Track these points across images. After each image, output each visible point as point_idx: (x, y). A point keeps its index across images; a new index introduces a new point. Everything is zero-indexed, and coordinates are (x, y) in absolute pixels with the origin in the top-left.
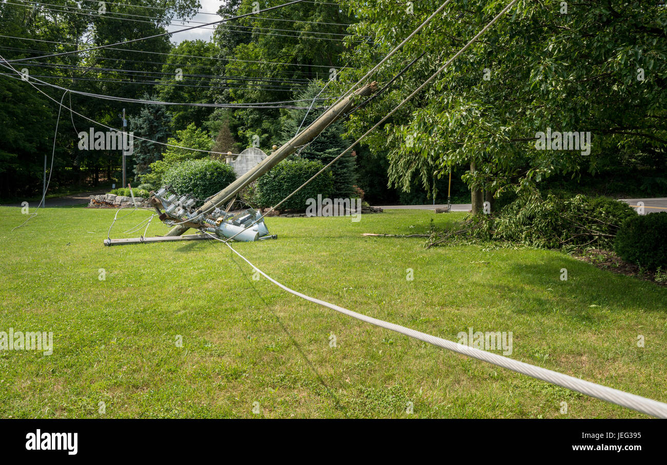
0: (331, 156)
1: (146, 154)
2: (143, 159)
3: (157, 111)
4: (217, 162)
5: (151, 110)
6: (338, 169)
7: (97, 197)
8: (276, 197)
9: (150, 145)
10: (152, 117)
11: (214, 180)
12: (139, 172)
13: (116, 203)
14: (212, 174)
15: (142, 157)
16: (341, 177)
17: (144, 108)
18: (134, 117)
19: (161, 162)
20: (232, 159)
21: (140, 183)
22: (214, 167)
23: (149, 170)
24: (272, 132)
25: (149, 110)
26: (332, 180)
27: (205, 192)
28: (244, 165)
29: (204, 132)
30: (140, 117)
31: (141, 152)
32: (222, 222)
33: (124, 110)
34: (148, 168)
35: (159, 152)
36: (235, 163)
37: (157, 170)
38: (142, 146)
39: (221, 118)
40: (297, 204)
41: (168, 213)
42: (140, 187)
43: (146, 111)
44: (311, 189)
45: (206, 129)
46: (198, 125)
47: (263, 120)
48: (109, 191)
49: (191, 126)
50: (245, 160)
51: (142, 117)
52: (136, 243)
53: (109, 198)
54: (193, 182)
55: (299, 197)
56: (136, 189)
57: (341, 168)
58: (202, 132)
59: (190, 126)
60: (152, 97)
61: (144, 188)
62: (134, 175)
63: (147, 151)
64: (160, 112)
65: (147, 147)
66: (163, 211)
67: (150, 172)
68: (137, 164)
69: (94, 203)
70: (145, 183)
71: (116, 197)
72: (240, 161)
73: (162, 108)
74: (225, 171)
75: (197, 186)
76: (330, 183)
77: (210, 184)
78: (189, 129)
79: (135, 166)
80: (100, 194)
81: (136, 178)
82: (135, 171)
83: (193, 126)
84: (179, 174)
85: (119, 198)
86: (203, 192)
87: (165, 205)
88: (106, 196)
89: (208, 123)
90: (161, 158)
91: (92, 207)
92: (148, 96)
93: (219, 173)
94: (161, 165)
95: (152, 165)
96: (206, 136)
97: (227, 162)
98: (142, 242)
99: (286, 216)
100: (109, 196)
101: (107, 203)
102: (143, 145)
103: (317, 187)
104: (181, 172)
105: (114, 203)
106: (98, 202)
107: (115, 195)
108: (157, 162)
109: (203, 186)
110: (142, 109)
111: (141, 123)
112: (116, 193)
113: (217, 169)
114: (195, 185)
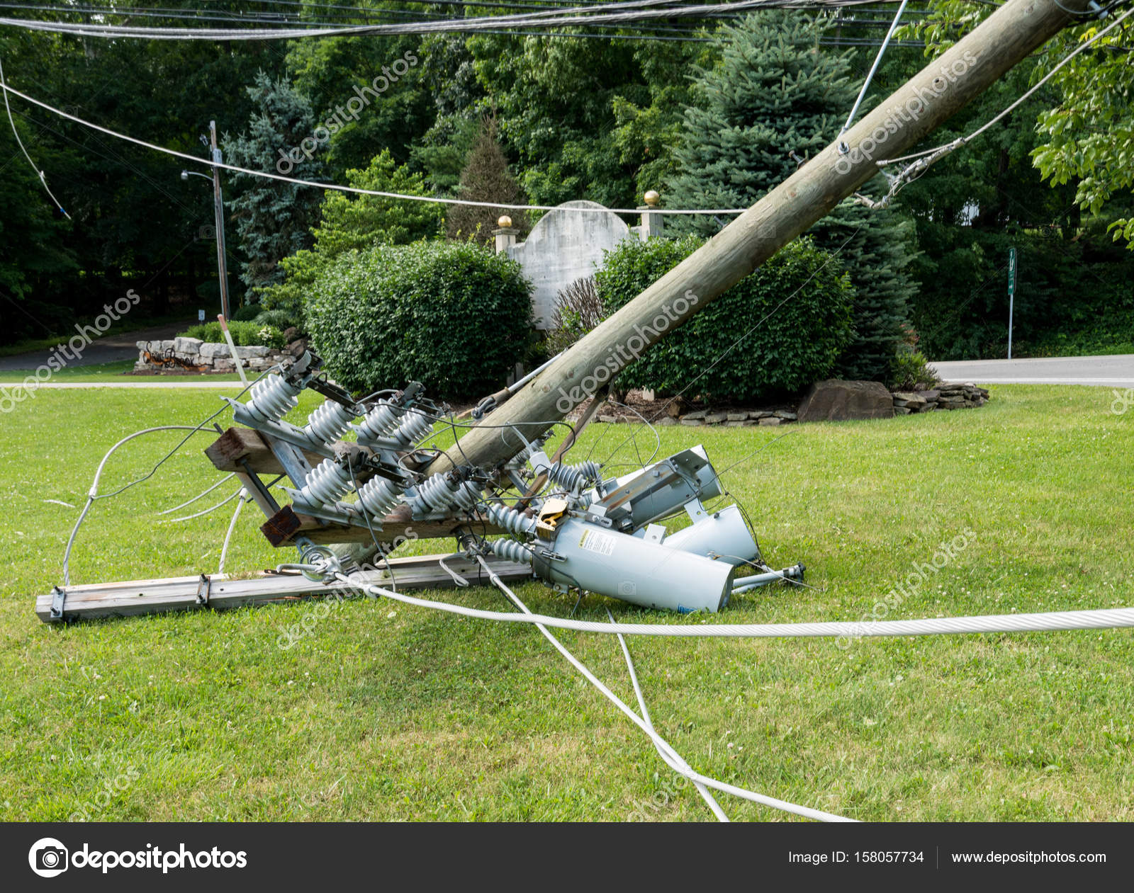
0: (842, 221)
1: (269, 233)
2: (265, 247)
3: (293, 122)
4: (470, 247)
5: (277, 118)
6: (863, 264)
7: (155, 346)
8: (668, 359)
9: (280, 211)
10: (280, 137)
11: (465, 306)
12: (256, 282)
13: (203, 361)
14: (457, 286)
15: (260, 241)
16: (872, 290)
17: (259, 114)
18: (234, 138)
19: (310, 254)
20: (513, 238)
21: (258, 311)
22: (463, 266)
23: (279, 274)
24: (589, 171)
25: (272, 118)
26: (847, 304)
27: (437, 343)
28: (550, 256)
29: (415, 176)
30: (249, 138)
31: (257, 229)
32: (562, 518)
33: (213, 124)
34: (276, 270)
35: (303, 226)
36: (523, 250)
37: (299, 273)
38: (259, 214)
39: (454, 137)
40: (737, 380)
41: (309, 508)
42: (260, 317)
43: (265, 122)
44: (784, 330)
45: (419, 166)
46: (401, 156)
47: (563, 141)
48: (184, 330)
49: (381, 159)
50: (554, 242)
51: (255, 138)
52: (180, 609)
53: (184, 348)
54: (398, 312)
55: (746, 358)
56: (251, 325)
57: (875, 262)
58: (409, 175)
59: (377, 160)
60: (277, 85)
61: (270, 322)
62: (244, 288)
63: (273, 227)
64: (299, 124)
65: (272, 216)
66: (284, 493)
67: (283, 280)
68: (249, 261)
69: (148, 361)
70: (272, 308)
71: (199, 345)
72: (539, 243)
73: (303, 112)
74: (496, 276)
75: (411, 323)
76: (841, 312)
77: (452, 318)
78: (378, 166)
79: (244, 265)
80: (161, 338)
81: (248, 294)
82: (246, 278)
83: (386, 159)
84: (356, 289)
85: (209, 349)
86: (431, 343)
87: (289, 455)
88: (174, 342)
89: (423, 152)
90: (309, 242)
91: (143, 373)
92: (268, 82)
93: (479, 284)
94: (312, 262)
95: (285, 263)
96: (420, 186)
97: (500, 247)
98: (208, 605)
99: (702, 420)
100: (183, 344)
101: (179, 362)
102: (263, 210)
103: (804, 324)
104: (361, 280)
105: (196, 362)
106: (157, 359)
107: (197, 341)
108: (298, 253)
109: (432, 325)
110: (254, 116)
111: (253, 152)
112: (202, 336)
113: (471, 270)
114: (406, 322)
